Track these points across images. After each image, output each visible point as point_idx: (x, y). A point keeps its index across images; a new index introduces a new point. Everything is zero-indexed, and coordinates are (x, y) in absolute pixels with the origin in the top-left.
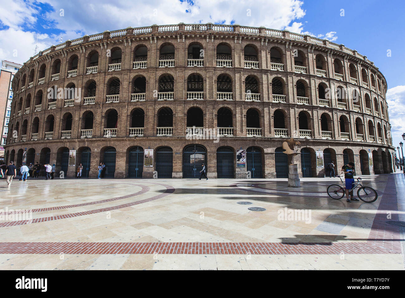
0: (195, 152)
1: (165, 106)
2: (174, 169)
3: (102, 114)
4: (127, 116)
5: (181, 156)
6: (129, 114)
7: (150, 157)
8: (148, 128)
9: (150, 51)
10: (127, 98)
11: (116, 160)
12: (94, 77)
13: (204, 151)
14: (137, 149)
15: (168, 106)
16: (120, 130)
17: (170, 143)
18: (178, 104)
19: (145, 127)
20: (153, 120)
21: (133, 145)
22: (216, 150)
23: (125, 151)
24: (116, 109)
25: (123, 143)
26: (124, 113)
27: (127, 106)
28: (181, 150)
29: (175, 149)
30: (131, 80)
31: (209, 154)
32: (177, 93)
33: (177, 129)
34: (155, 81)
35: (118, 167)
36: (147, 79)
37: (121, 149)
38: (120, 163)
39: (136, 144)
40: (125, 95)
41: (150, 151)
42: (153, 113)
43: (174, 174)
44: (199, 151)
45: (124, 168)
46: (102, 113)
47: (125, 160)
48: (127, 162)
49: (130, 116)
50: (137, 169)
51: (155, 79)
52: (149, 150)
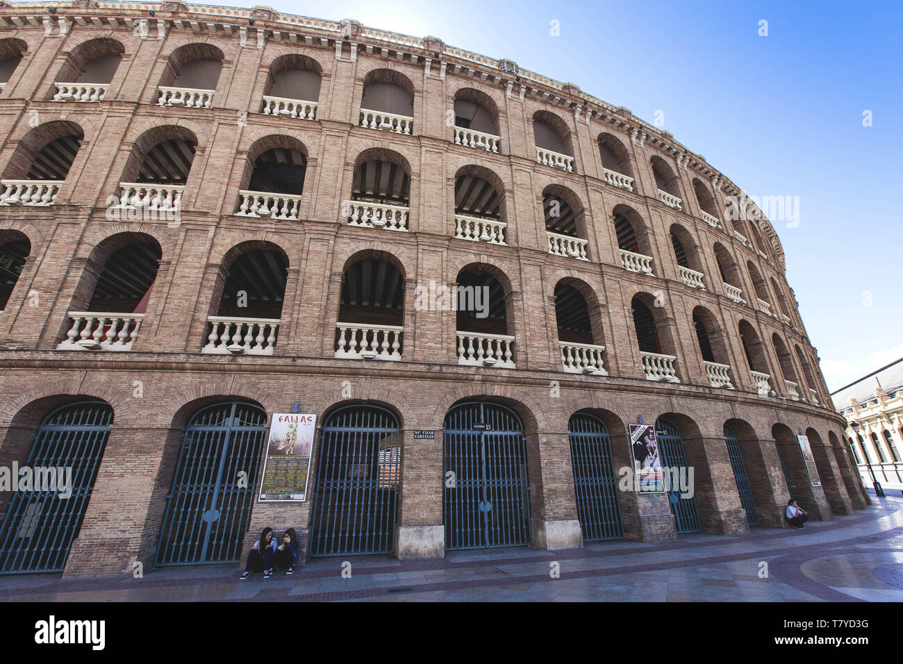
0: (485, 429)
1: (378, 246)
2: (409, 510)
3: (76, 251)
4: (208, 266)
5: (440, 446)
6: (217, 259)
7: (298, 450)
8: (301, 321)
9: (332, 78)
10: (220, 202)
11: (101, 470)
12: (83, 113)
13: (515, 429)
14: (228, 415)
15: (386, 248)
16: (156, 322)
17: (393, 388)
18: (426, 247)
19: (285, 318)
20: (325, 294)
21: (212, 393)
22: (567, 422)
23: (166, 420)
24: (155, 236)
25: (160, 380)
26: (195, 255)
27: (212, 230)
28: (439, 419)
29: (411, 418)
30: (246, 146)
31: (544, 440)
32: (421, 213)
33: (423, 335)
34: (342, 162)
35: (107, 506)
36: (312, 153)
37: (144, 412)
38: (124, 483)
39: (231, 386)
40: (210, 189)
41: (300, 424)
42: (328, 267)
43: (408, 535)
44: (496, 429)
45: (142, 513)
46: (79, 243)
47: (157, 468)
48: (161, 481)
49: (221, 267)
50: (211, 516)
51: (343, 155)
52: (294, 416)
